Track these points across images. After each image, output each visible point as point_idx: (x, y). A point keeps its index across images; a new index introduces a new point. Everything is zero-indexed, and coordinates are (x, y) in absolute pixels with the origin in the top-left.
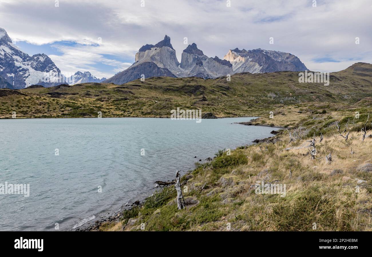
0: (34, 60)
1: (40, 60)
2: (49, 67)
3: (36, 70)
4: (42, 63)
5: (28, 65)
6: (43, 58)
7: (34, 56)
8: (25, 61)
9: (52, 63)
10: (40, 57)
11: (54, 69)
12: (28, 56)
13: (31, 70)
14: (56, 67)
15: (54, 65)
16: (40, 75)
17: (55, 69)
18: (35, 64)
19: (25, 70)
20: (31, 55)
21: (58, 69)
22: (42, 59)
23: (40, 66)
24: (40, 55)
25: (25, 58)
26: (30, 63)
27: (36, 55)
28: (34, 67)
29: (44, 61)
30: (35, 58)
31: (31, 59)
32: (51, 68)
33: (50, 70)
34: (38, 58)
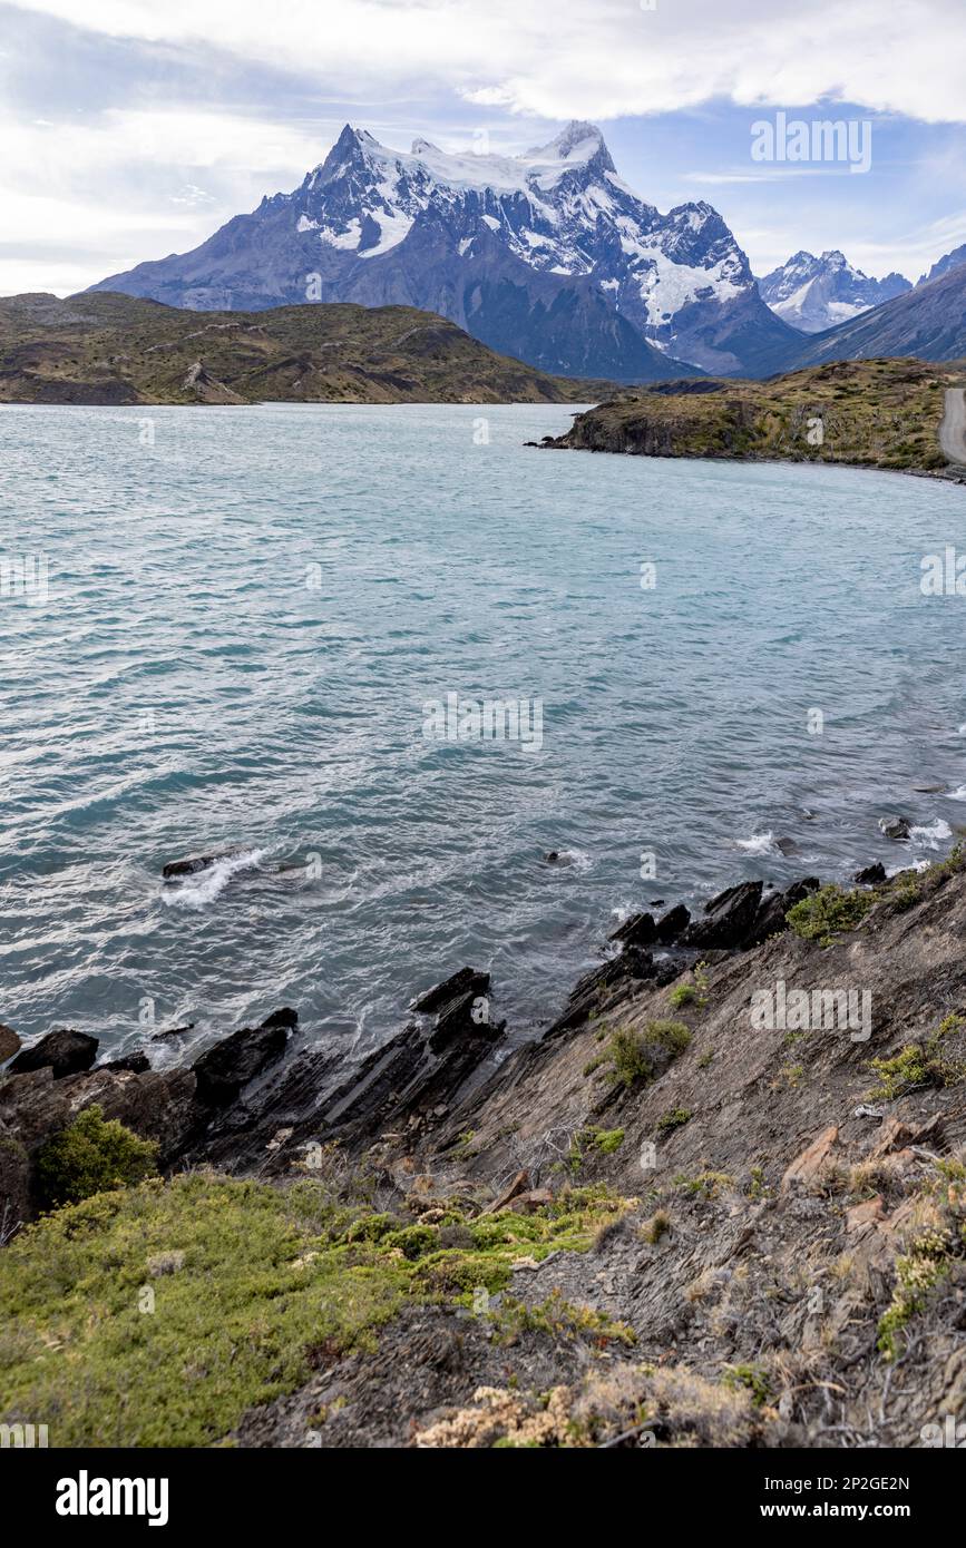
0: (672, 228)
1: (690, 224)
2: (715, 250)
3: (676, 261)
4: (695, 237)
5: (654, 244)
6: (702, 217)
7: (674, 212)
8: (645, 234)
9: (725, 232)
10: (693, 216)
11: (729, 254)
12: (656, 215)
13: (665, 264)
14: (737, 249)
15: (732, 241)
16: (689, 279)
17: (734, 257)
18: (675, 239)
19: (646, 265)
20: (664, 212)
21: (742, 256)
22: (696, 222)
23: (689, 246)
24: (691, 207)
25: (648, 220)
26: (660, 239)
27: (678, 208)
28: (671, 250)
29: (702, 229)
30: (677, 218)
31: (665, 223)
32: (720, 253)
33: (718, 260)
34: (686, 220)
